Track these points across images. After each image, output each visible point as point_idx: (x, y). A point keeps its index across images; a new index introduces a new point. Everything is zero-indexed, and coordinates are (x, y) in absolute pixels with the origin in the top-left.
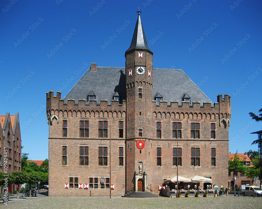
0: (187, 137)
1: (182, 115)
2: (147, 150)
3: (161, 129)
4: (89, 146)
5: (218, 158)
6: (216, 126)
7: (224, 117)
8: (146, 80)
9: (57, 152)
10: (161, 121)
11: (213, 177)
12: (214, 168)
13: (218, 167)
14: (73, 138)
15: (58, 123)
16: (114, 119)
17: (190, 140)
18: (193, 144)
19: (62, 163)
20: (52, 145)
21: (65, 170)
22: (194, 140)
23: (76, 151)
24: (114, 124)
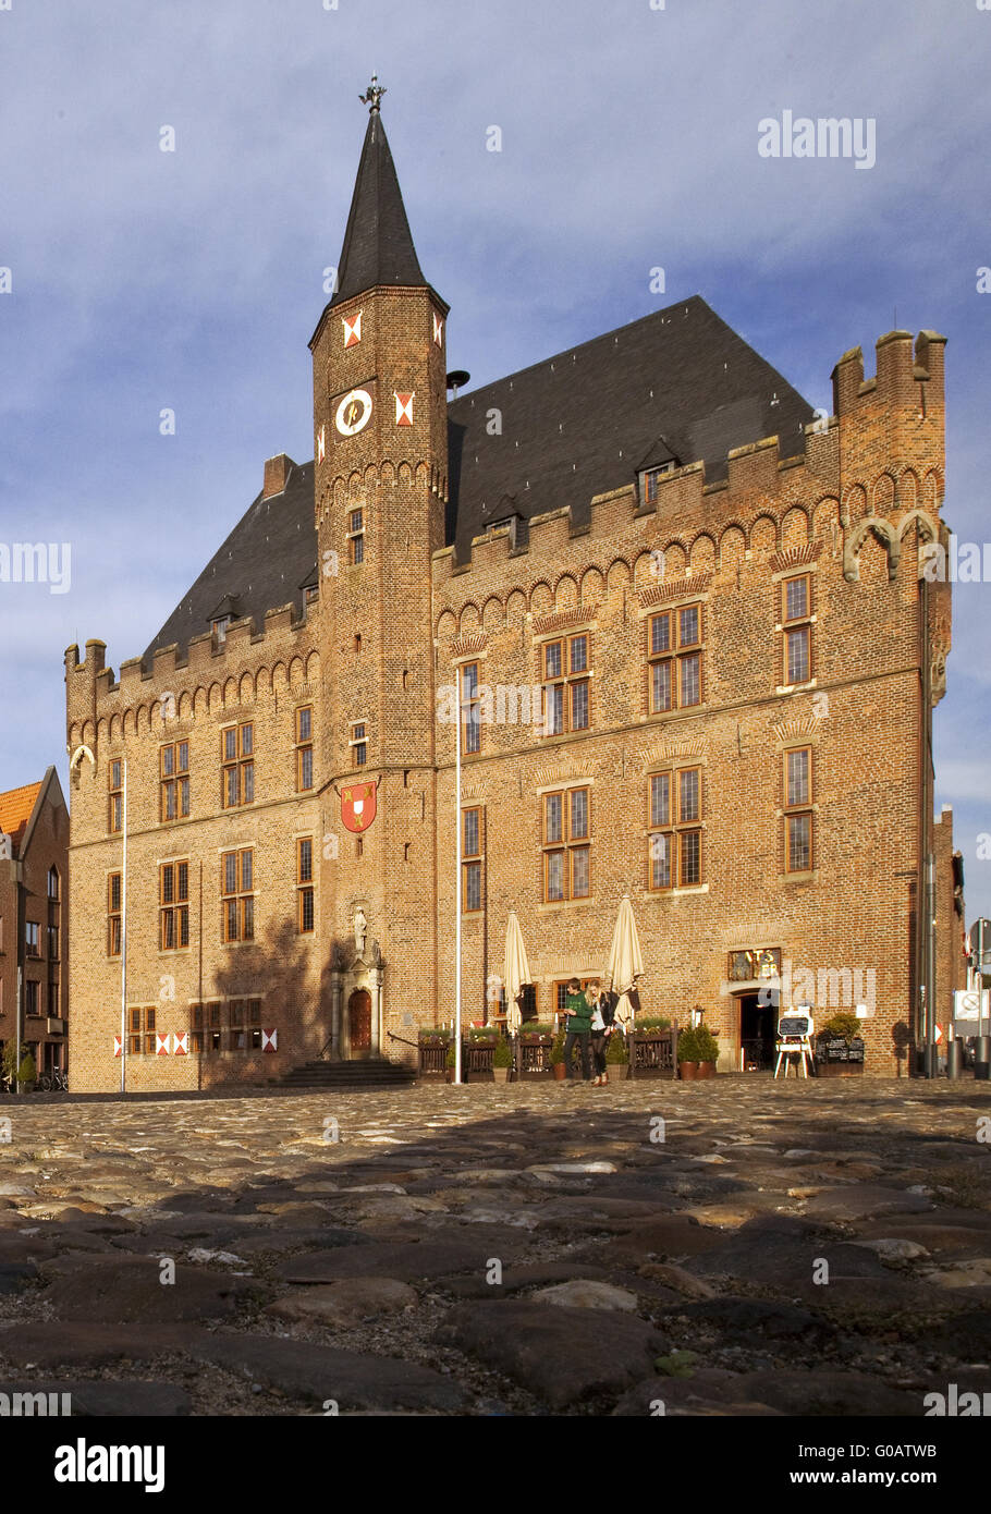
0: (625, 711)
1: (590, 583)
4: (189, 857)
5: (835, 812)
9: (94, 905)
10: (482, 655)
12: (800, 885)
13: (833, 873)
14: (142, 829)
16: (276, 703)
17: (640, 726)
18: (657, 749)
19: (109, 948)
20: (79, 877)
21: (115, 978)
22: (665, 724)
23: (150, 888)
24: (278, 729)
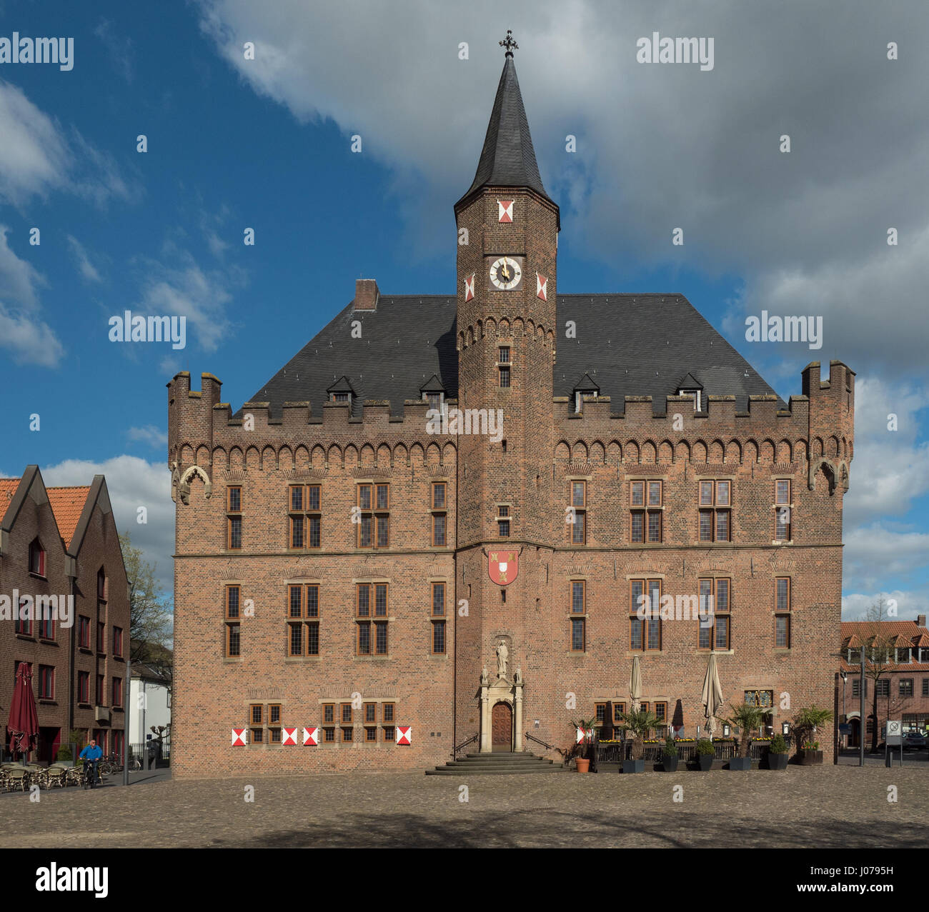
0: (684, 536)
1: (665, 450)
2: (526, 590)
3: (588, 509)
4: (320, 581)
5: (802, 617)
6: (797, 491)
7: (825, 450)
9: (206, 610)
10: (589, 478)
12: (784, 655)
13: (800, 651)
14: (266, 552)
15: (208, 498)
16: (413, 474)
17: (694, 548)
18: (704, 563)
19: (224, 650)
20: (188, 584)
21: (234, 677)
22: (710, 548)
23: (275, 603)
24: (414, 495)
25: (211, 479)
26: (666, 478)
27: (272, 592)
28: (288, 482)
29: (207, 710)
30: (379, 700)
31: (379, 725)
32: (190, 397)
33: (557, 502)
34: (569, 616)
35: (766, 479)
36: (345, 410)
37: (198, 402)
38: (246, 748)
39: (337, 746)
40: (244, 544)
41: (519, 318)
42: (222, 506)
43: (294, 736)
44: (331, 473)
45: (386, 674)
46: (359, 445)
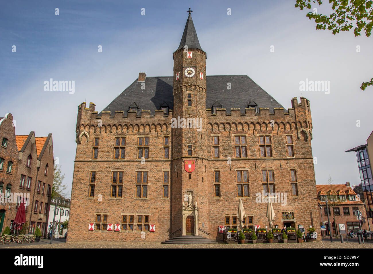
0: (255, 155)
1: (246, 126)
2: (198, 174)
3: (219, 146)
4: (124, 170)
5: (301, 184)
6: (294, 140)
7: (302, 126)
8: (197, 83)
9: (83, 180)
10: (219, 135)
11: (296, 211)
12: (296, 199)
13: (302, 197)
14: (106, 160)
15: (88, 142)
16: (157, 134)
17: (259, 159)
18: (263, 165)
19: (88, 194)
20: (78, 171)
21: (91, 204)
22: (265, 160)
23: (108, 178)
24: (158, 141)
25: (89, 135)
26: (247, 135)
27: (107, 174)
28: (115, 137)
29: (81, 216)
30: (143, 214)
31: (143, 224)
32: (85, 110)
33: (208, 143)
34: (214, 184)
35: (283, 135)
36: (135, 113)
37: (88, 111)
38: (94, 231)
39: (127, 231)
40: (98, 157)
41: (194, 85)
42: (92, 144)
43: (112, 227)
44: (129, 133)
45: (146, 204)
46: (139, 125)
